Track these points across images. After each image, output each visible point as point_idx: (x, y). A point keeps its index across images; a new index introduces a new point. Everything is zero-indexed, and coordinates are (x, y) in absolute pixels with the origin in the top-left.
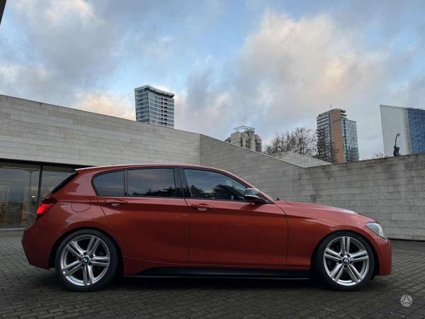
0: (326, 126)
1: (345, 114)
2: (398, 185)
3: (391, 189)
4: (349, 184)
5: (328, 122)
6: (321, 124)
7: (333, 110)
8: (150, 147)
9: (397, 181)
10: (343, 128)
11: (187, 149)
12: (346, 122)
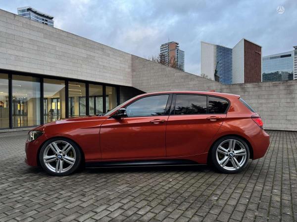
0: (166, 53)
1: (178, 45)
2: (293, 98)
3: (289, 100)
4: (259, 97)
5: (167, 50)
6: (162, 52)
7: (171, 42)
8: (100, 63)
9: (294, 96)
10: (176, 56)
11: (123, 66)
12: (179, 51)
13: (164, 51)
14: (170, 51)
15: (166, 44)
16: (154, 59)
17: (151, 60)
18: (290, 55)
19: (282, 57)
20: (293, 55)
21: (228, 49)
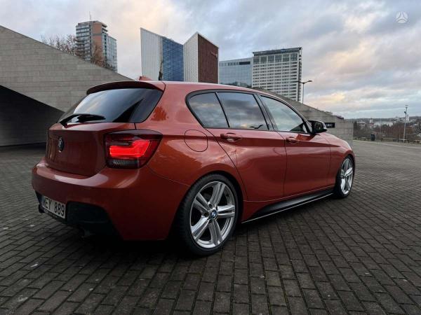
0: (87, 38)
1: (106, 29)
5: (88, 34)
6: (80, 35)
7: (94, 22)
10: (104, 44)
12: (107, 38)
13: (83, 35)
14: (94, 35)
15: (86, 24)
16: (61, 44)
17: (55, 44)
18: (249, 63)
19: (241, 63)
20: (252, 62)
21: (178, 44)
